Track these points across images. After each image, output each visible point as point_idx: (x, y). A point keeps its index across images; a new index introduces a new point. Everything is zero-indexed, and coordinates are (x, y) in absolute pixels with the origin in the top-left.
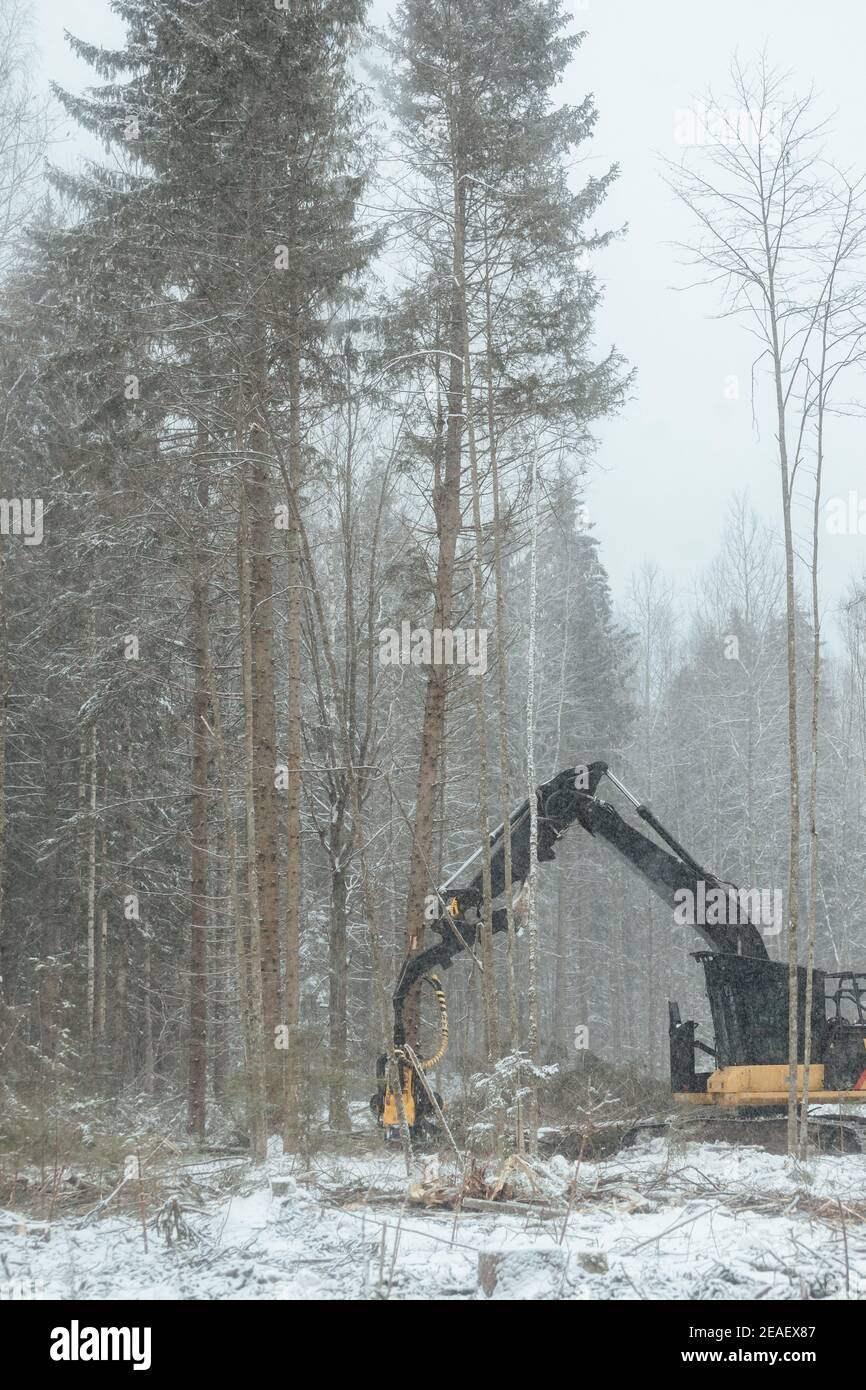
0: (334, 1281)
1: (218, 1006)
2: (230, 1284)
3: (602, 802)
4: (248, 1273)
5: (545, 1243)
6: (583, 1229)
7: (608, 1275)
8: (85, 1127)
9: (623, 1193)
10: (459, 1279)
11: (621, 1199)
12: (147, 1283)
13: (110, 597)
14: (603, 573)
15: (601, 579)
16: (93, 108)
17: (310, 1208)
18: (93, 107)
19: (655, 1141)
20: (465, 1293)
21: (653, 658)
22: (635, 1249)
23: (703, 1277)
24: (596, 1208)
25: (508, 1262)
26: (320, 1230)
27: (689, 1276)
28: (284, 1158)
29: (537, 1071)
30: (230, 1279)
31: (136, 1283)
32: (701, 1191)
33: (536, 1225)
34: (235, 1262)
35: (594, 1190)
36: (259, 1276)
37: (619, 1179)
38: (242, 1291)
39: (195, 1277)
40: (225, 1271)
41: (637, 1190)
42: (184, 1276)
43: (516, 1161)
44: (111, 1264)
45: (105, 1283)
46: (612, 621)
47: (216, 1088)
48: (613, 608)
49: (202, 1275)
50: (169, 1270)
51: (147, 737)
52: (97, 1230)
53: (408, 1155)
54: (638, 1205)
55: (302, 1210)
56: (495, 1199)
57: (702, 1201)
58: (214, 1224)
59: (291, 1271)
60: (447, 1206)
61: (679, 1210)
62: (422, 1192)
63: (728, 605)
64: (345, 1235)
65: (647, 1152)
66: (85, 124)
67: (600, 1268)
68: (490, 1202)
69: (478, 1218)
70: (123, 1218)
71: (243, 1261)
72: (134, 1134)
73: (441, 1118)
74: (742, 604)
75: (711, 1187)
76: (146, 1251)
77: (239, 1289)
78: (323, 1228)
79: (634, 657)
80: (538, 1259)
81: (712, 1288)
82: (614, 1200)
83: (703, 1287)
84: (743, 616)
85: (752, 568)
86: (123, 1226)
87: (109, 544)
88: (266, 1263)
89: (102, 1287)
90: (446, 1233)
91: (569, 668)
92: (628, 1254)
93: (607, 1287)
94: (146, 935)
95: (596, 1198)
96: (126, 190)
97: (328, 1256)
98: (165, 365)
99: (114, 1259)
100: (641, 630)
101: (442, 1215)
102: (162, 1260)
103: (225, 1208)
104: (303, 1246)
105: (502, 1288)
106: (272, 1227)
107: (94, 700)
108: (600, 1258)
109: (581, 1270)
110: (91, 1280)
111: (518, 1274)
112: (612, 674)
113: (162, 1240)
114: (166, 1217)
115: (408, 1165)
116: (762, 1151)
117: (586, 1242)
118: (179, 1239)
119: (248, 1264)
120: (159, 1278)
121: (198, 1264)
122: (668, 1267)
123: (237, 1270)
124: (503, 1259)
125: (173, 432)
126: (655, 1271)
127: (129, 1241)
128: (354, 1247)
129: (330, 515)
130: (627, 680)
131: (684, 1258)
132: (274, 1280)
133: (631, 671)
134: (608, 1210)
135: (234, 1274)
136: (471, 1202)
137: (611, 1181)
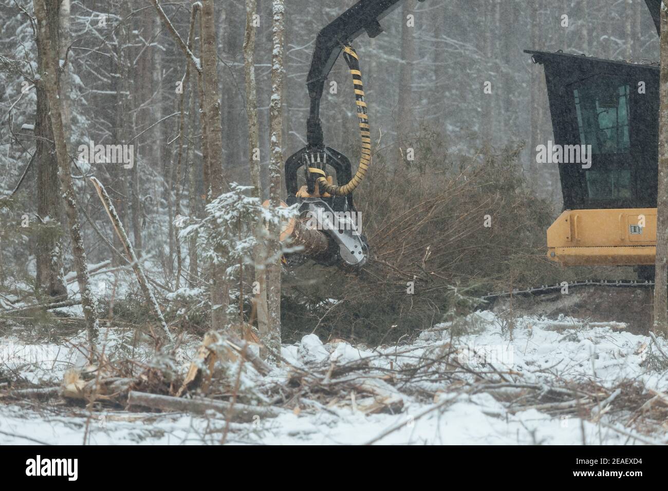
9: (369, 384)
11: (362, 393)
35: (325, 382)
54: (387, 401)
56: (182, 394)
60: (113, 404)
62: (81, 384)
68: (174, 397)
82: (353, 396)
95: (328, 393)
116: (621, 330)
136: (140, 398)
137: (350, 369)
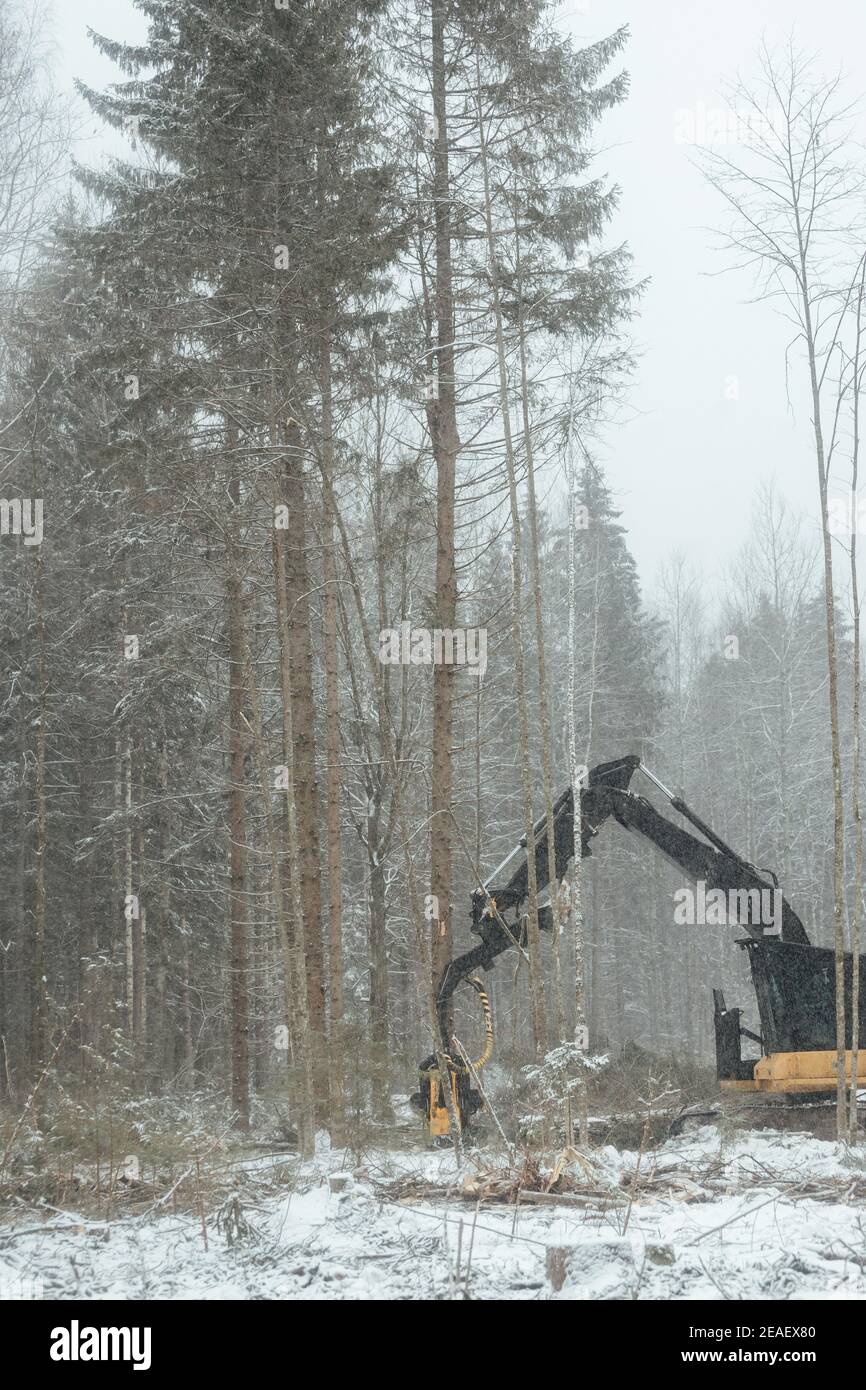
0: (400, 1277)
1: (258, 1002)
2: (296, 1282)
3: (636, 795)
4: (314, 1271)
5: (609, 1235)
6: (641, 1219)
7: (675, 1266)
8: (140, 1126)
9: (679, 1182)
10: (526, 1273)
11: (677, 1189)
12: (212, 1282)
13: (144, 595)
14: (633, 562)
15: (629, 568)
16: (118, 105)
17: (369, 1204)
18: (118, 103)
19: (703, 1129)
20: (534, 1287)
21: (682, 645)
22: (698, 1239)
23: (774, 1267)
24: (653, 1198)
25: (577, 1256)
26: (380, 1226)
27: (759, 1267)
28: (331, 1153)
29: (587, 1063)
30: (296, 1277)
31: (200, 1282)
32: (756, 1180)
33: (594, 1217)
34: (300, 1260)
35: (650, 1181)
36: (325, 1274)
37: (673, 1168)
38: (308, 1288)
39: (260, 1275)
40: (289, 1269)
41: (692, 1179)
42: (249, 1275)
43: (570, 1152)
44: (173, 1263)
45: (170, 1283)
46: (642, 610)
47: (257, 1084)
48: (642, 596)
49: (267, 1273)
50: (233, 1269)
51: (181, 734)
52: (156, 1230)
53: (458, 1148)
54: (695, 1194)
55: (361, 1205)
56: (551, 1191)
57: (761, 1190)
58: (272, 1221)
59: (356, 1268)
60: (502, 1199)
61: (739, 1199)
62: (477, 1185)
63: (757, 591)
64: (406, 1230)
65: (694, 1141)
66: (110, 121)
67: (667, 1259)
68: (546, 1194)
69: (534, 1210)
70: (180, 1216)
71: (308, 1259)
72: (192, 1133)
73: (490, 1111)
74: (771, 590)
75: (767, 1175)
76: (207, 1250)
77: (305, 1287)
78: (382, 1224)
79: (664, 645)
80: (606, 1251)
81: (783, 1278)
82: (670, 1190)
83: (775, 1277)
84: (772, 602)
85: (781, 554)
86: (182, 1224)
87: (142, 541)
88: (330, 1260)
89: (167, 1287)
90: (505, 1226)
91: (598, 659)
92: (690, 1245)
93: (678, 1279)
94: (183, 931)
95: (653, 1188)
96: (151, 185)
97: (389, 1251)
98: (196, 361)
99: (175, 1258)
100: (670, 617)
101: (499, 1208)
102: (224, 1258)
103: (283, 1205)
104: (363, 1242)
105: (571, 1282)
106: (332, 1223)
107: (129, 698)
108: (667, 1249)
109: (649, 1263)
110: (155, 1279)
111: (587, 1267)
112: (642, 663)
113: (223, 1239)
114: (225, 1215)
115: (458, 1158)
116: (811, 1138)
117: (647, 1233)
118: (240, 1237)
119: (314, 1261)
120: (223, 1277)
121: (262, 1263)
122: (735, 1258)
123: (303, 1268)
124: (572, 1253)
125: (202, 429)
126: (722, 1262)
127: (188, 1240)
128: (415, 1242)
129: (359, 509)
130: (657, 669)
131: (748, 1248)
132: (340, 1277)
133: (662, 659)
134: (666, 1200)
135: (300, 1272)
136: (527, 1195)
137: (666, 1171)
